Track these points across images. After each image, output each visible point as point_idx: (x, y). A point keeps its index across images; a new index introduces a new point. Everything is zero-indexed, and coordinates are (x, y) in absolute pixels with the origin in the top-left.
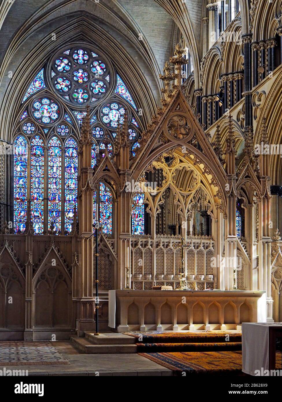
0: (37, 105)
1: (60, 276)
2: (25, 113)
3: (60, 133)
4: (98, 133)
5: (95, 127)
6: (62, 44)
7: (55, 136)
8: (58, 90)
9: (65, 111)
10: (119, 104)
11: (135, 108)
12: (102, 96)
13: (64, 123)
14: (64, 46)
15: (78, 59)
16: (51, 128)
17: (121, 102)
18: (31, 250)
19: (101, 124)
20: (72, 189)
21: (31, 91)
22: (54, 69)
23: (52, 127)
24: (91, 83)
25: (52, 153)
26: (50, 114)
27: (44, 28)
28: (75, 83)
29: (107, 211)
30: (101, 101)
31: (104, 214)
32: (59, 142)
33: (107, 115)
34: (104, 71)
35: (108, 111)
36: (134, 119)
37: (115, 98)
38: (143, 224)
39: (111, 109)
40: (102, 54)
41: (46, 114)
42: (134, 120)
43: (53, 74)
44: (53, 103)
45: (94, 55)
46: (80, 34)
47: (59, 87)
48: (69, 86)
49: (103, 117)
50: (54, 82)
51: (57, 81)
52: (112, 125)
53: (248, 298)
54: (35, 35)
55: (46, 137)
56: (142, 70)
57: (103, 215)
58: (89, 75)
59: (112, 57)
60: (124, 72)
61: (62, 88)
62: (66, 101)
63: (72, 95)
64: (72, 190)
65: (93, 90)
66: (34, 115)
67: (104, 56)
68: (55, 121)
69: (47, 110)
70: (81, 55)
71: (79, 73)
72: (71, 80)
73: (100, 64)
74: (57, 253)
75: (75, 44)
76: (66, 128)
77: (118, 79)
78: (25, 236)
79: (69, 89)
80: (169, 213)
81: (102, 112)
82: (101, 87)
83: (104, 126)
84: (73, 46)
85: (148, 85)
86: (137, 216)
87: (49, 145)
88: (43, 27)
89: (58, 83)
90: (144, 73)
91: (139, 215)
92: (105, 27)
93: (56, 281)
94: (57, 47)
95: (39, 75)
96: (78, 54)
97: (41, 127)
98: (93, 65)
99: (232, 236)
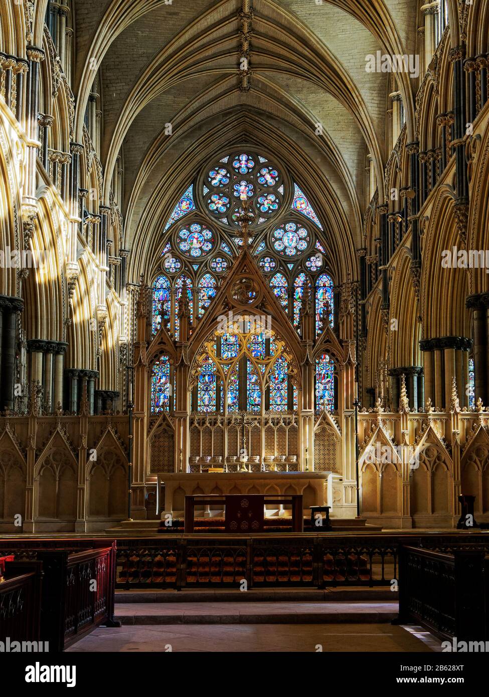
0: (183, 233)
1: (118, 461)
2: (168, 246)
3: (215, 268)
4: (268, 266)
5: (264, 258)
6: (217, 150)
7: (208, 272)
8: (212, 212)
9: (222, 239)
10: (296, 223)
11: (320, 226)
12: (273, 214)
13: (221, 255)
14: (219, 152)
15: (239, 168)
16: (202, 263)
17: (300, 220)
18: (85, 433)
19: (272, 252)
20: (231, 343)
21: (176, 215)
22: (207, 183)
23: (204, 261)
24: (258, 198)
25: (203, 296)
26: (202, 244)
27: (191, 132)
28: (235, 200)
29: (280, 372)
30: (271, 221)
31: (277, 376)
32: (213, 281)
33: (281, 239)
34: (275, 180)
35: (281, 235)
36: (319, 242)
37: (291, 215)
38: (333, 387)
39: (286, 231)
40: (272, 158)
41: (196, 245)
42: (318, 244)
43: (206, 191)
44: (206, 229)
45: (262, 160)
46: (242, 134)
47: (213, 207)
48: (227, 204)
49: (275, 242)
50: (207, 201)
51: (210, 199)
52: (288, 251)
53: (312, 481)
54: (179, 142)
55: (196, 275)
56: (327, 175)
57: (275, 378)
58: (255, 188)
59: (285, 161)
60: (303, 180)
61: (217, 207)
62: (223, 225)
63: (231, 216)
64: (231, 345)
65: (260, 207)
66: (179, 248)
67: (276, 161)
68: (207, 254)
69: (197, 239)
70: (243, 162)
71: (241, 186)
72: (230, 196)
73: (270, 171)
74: (113, 435)
75: (235, 149)
76: (223, 261)
77: (296, 190)
78: (79, 418)
79: (228, 209)
80: (367, 371)
81: (273, 236)
82: (272, 202)
83: (275, 255)
84: (232, 151)
85: (335, 196)
86: (324, 376)
87: (200, 286)
88: (189, 131)
89: (212, 202)
90: (329, 180)
91: (326, 375)
92: (273, 122)
93: (114, 466)
94: (210, 154)
95: (187, 193)
96: (240, 161)
97: (189, 262)
98: (260, 173)
99: (308, 410)
